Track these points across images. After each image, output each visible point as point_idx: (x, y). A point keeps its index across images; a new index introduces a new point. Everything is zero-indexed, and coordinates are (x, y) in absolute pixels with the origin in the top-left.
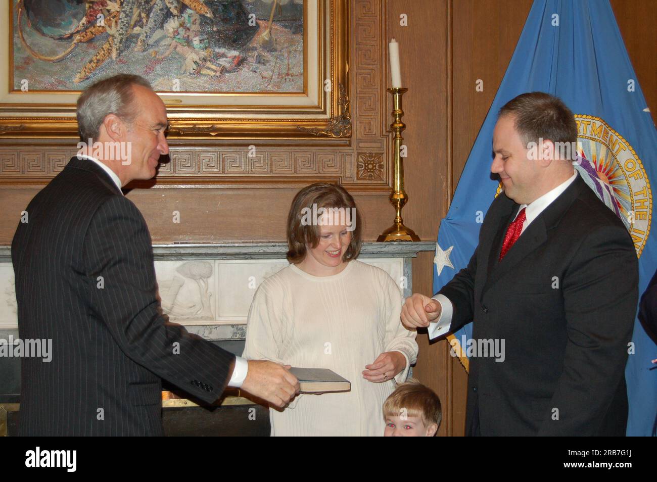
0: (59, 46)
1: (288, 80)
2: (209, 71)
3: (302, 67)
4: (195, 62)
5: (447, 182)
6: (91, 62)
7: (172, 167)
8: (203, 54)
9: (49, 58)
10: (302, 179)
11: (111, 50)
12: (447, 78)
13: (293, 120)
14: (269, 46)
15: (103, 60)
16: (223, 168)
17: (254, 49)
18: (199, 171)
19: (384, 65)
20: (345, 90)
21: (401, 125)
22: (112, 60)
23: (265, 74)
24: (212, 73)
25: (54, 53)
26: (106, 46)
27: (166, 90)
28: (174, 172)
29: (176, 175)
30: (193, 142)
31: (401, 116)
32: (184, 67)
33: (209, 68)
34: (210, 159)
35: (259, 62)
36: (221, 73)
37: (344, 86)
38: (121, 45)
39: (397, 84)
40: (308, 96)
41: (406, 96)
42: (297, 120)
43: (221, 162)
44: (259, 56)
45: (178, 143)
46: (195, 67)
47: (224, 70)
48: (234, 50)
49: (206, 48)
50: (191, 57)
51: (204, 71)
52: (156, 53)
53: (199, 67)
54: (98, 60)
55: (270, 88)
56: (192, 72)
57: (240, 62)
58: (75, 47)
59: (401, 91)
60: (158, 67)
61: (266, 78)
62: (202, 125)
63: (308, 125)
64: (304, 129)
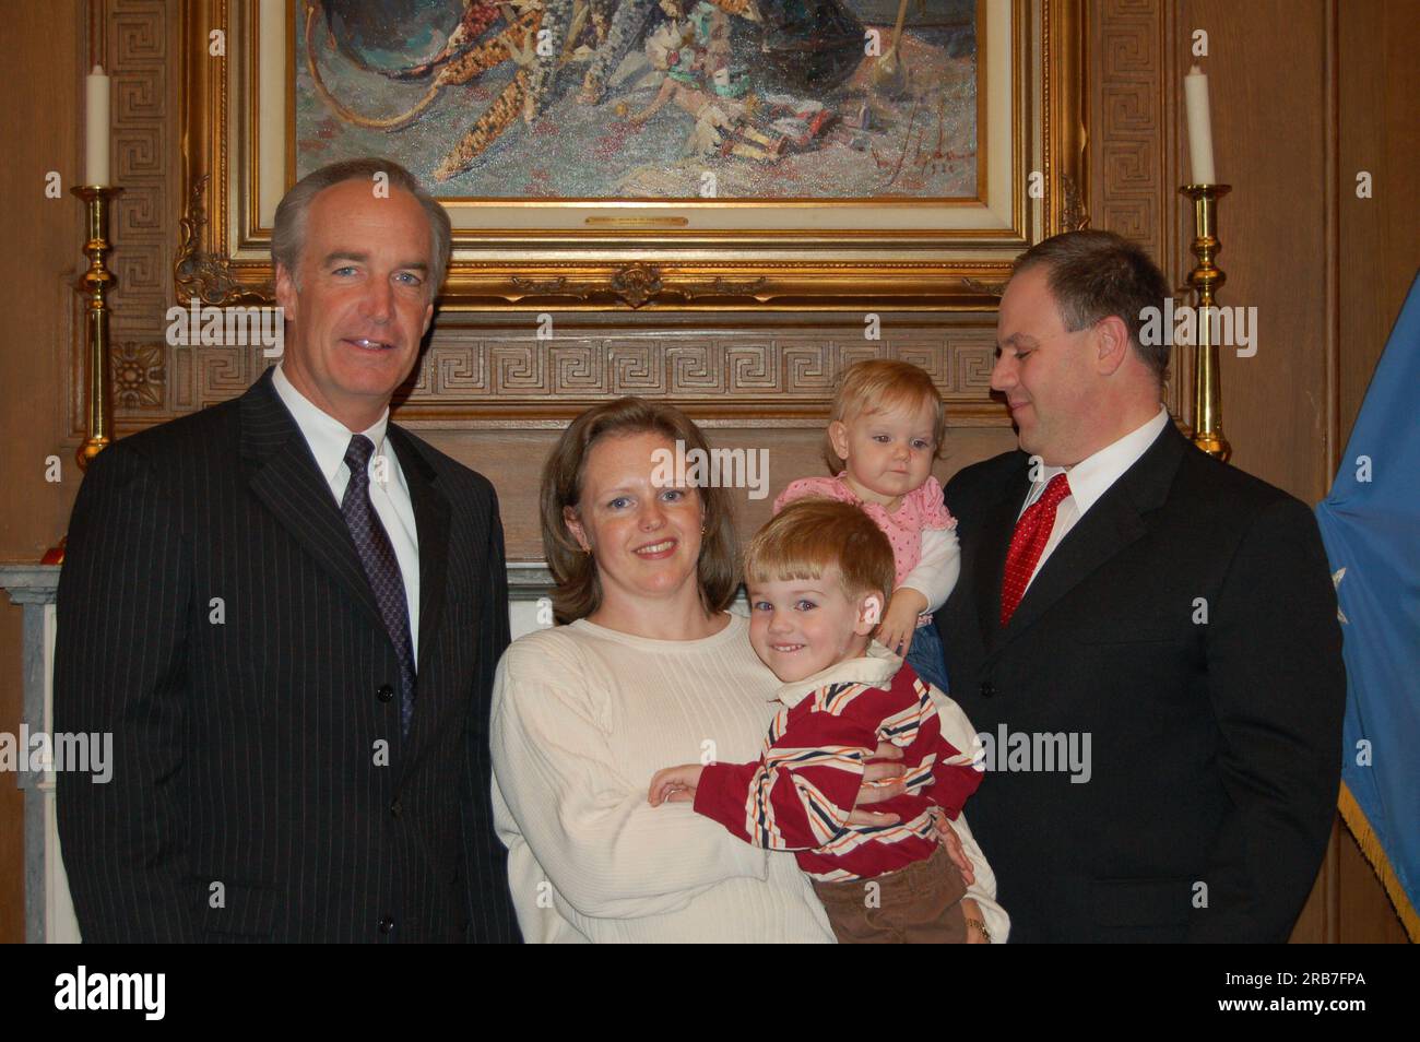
0: (400, 94)
1: (939, 169)
2: (751, 148)
3: (973, 137)
4: (719, 128)
5: (1325, 411)
6: (475, 129)
7: (663, 378)
8: (738, 108)
9: (377, 122)
10: (973, 407)
11: (522, 102)
12: (1325, 159)
13: (952, 265)
14: (895, 88)
15: (502, 127)
16: (785, 380)
17: (859, 95)
18: (727, 388)
19: (1171, 130)
20: (1077, 191)
21: (1213, 274)
22: (525, 127)
23: (885, 154)
24: (757, 154)
25: (389, 110)
26: (510, 93)
27: (649, 195)
28: (669, 389)
29: (672, 397)
30: (713, 319)
31: (1214, 251)
32: (692, 140)
33: (751, 143)
34: (754, 357)
35: (871, 127)
36: (779, 152)
37: (1075, 182)
38: (546, 89)
39: (1203, 173)
40: (987, 206)
41: (1224, 203)
42: (963, 265)
43: (779, 367)
44: (869, 112)
45: (676, 320)
46: (717, 137)
47: (786, 147)
48: (811, 97)
49: (745, 93)
50: (711, 115)
51: (742, 150)
52: (627, 106)
53: (730, 137)
54: (492, 127)
55: (897, 187)
56: (712, 150)
57: (826, 128)
58: (438, 97)
59: (1215, 192)
60: (632, 141)
61: (886, 164)
62: (736, 277)
63: (986, 276)
64: (979, 285)
